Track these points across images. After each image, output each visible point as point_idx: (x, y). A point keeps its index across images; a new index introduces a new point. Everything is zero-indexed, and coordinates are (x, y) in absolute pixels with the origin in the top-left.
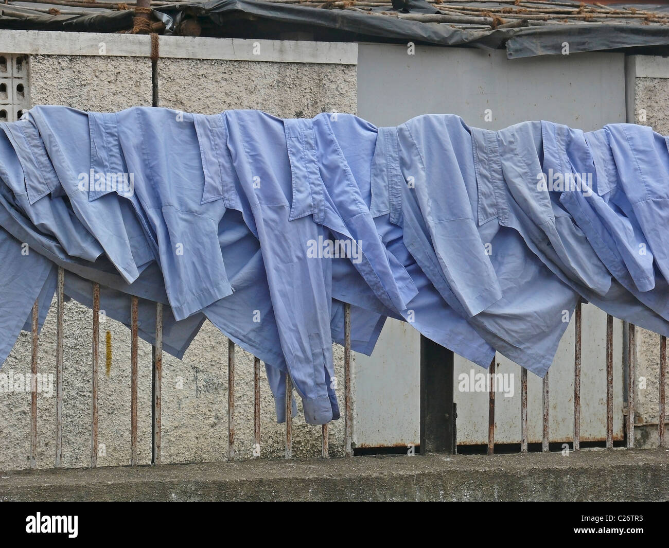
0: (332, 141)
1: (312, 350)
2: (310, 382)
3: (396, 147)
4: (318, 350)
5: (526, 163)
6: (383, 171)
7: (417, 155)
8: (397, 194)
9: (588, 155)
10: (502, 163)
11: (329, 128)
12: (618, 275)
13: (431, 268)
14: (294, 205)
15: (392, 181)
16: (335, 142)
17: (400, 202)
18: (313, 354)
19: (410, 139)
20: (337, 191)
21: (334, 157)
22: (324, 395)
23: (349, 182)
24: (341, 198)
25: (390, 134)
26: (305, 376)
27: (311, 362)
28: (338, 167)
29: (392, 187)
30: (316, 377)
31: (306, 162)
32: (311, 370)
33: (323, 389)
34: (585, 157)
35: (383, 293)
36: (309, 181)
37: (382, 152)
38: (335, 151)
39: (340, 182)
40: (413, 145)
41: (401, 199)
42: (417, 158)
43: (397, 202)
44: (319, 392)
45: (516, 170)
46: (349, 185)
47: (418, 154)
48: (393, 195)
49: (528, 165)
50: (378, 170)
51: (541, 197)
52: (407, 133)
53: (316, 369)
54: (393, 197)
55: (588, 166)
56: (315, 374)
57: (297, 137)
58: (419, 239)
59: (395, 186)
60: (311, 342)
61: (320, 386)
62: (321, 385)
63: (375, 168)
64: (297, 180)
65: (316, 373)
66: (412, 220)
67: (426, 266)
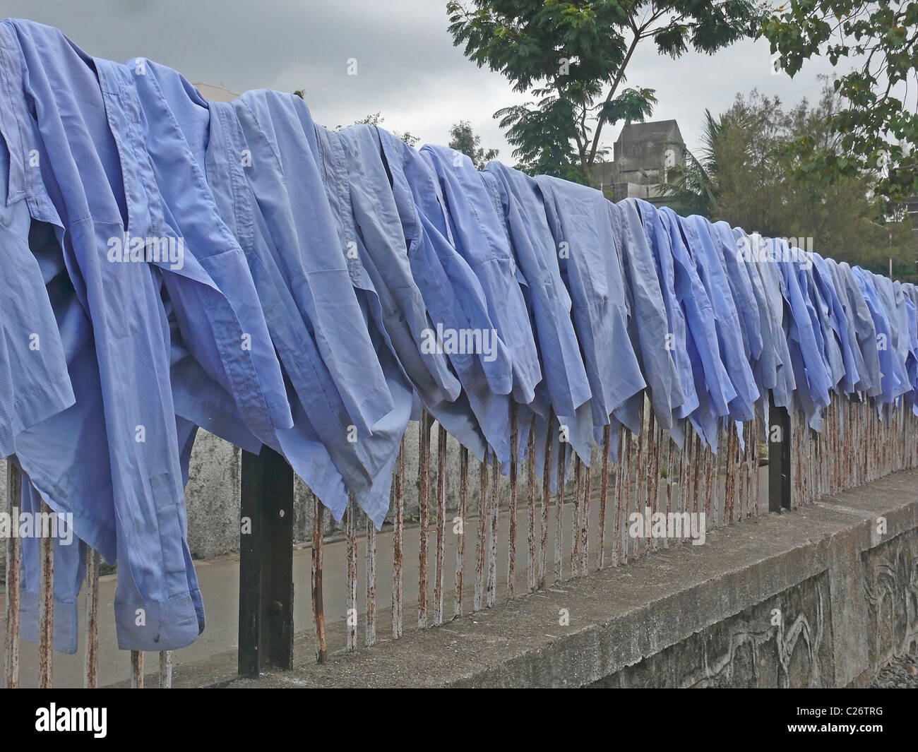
0: (166, 111)
1: (156, 508)
2: (156, 568)
3: (238, 138)
4: (167, 508)
5: (374, 189)
6: (226, 177)
7: (272, 156)
8: (247, 220)
9: (431, 185)
10: (350, 185)
11: (157, 87)
12: (460, 370)
13: (296, 354)
14: (131, 224)
15: (239, 196)
16: (171, 115)
17: (252, 236)
18: (158, 515)
19: (255, 127)
20: (182, 204)
21: (170, 141)
22: (183, 593)
23: (203, 191)
24: (192, 219)
25: (227, 115)
26: (148, 558)
27: (156, 530)
28: (181, 160)
29: (240, 208)
30: (165, 559)
31: (134, 144)
32: (156, 547)
33: (180, 581)
34: (427, 189)
35: (254, 398)
36: (142, 182)
37: (221, 144)
38: (171, 131)
39: (184, 189)
40: (261, 137)
41: (252, 230)
42: (271, 161)
43: (248, 234)
44: (172, 589)
45: (368, 199)
46: (203, 196)
47: (272, 154)
48: (241, 222)
49: (378, 192)
50: (219, 176)
51: (399, 244)
52: (249, 116)
53: (164, 543)
54: (241, 225)
55: (429, 203)
56: (164, 554)
57: (118, 95)
58: (282, 302)
59: (244, 207)
60: (154, 491)
61: (173, 577)
62: (176, 574)
63: (212, 172)
64: (130, 177)
65: (166, 551)
66: (271, 267)
67: (289, 350)
